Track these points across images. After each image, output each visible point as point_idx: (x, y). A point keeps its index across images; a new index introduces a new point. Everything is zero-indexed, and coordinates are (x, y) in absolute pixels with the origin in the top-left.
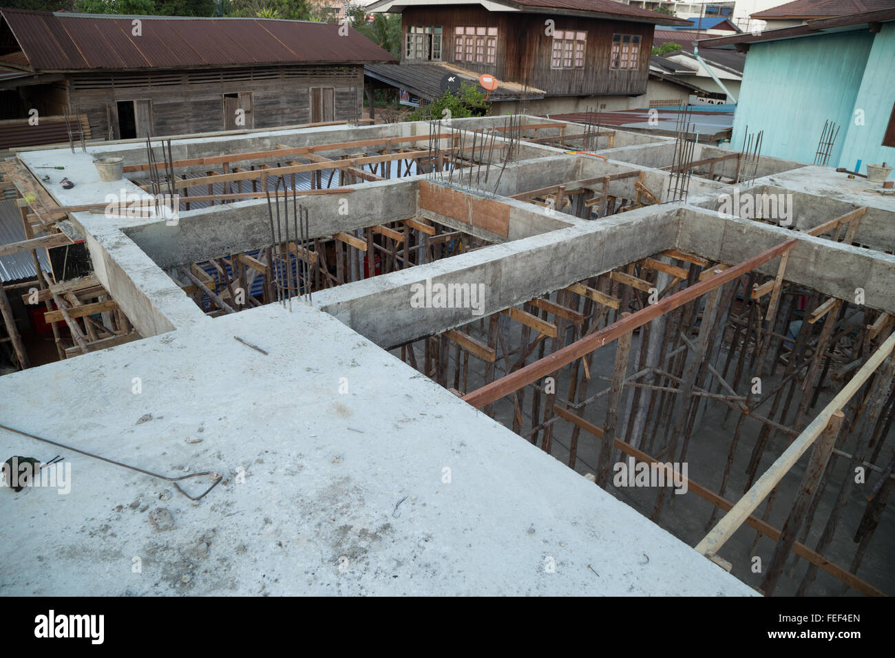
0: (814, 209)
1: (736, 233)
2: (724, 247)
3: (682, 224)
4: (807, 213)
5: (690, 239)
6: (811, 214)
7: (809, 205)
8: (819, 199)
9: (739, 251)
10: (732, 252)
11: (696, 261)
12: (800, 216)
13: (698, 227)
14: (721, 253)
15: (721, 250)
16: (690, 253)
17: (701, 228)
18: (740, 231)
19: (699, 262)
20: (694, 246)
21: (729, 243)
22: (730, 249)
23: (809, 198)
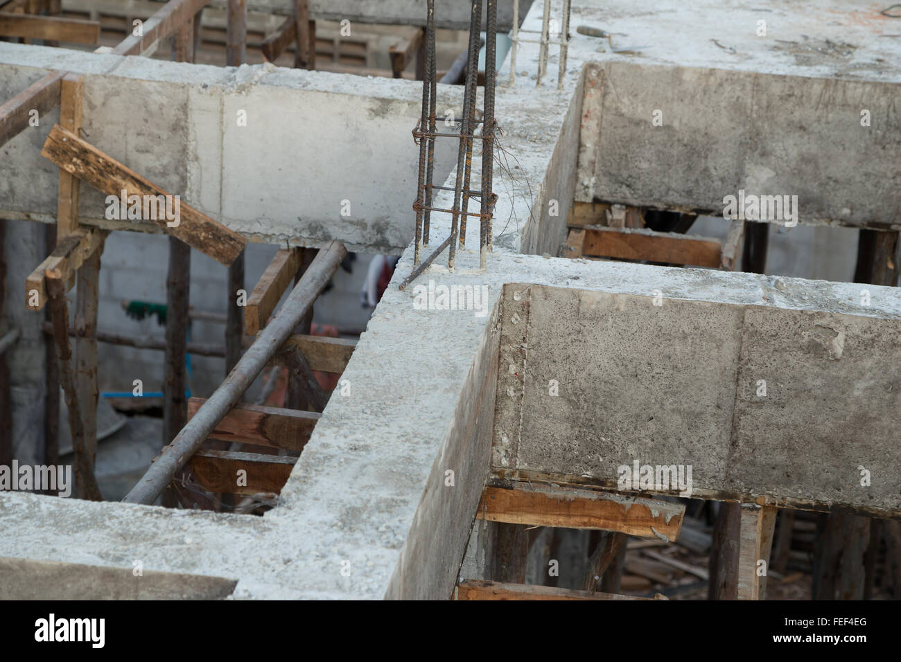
0: (802, 128)
1: (796, 359)
2: (745, 430)
3: (520, 354)
4: (777, 148)
5: (574, 422)
6: (794, 153)
7: (781, 118)
8: (817, 89)
9: (828, 441)
10: (789, 446)
11: (626, 519)
12: (749, 167)
13: (604, 361)
14: (730, 462)
15: (734, 444)
16: (577, 484)
17: (621, 362)
18: (816, 349)
19: (647, 520)
20: (594, 448)
21: (768, 411)
22: (774, 437)
23: (777, 89)
